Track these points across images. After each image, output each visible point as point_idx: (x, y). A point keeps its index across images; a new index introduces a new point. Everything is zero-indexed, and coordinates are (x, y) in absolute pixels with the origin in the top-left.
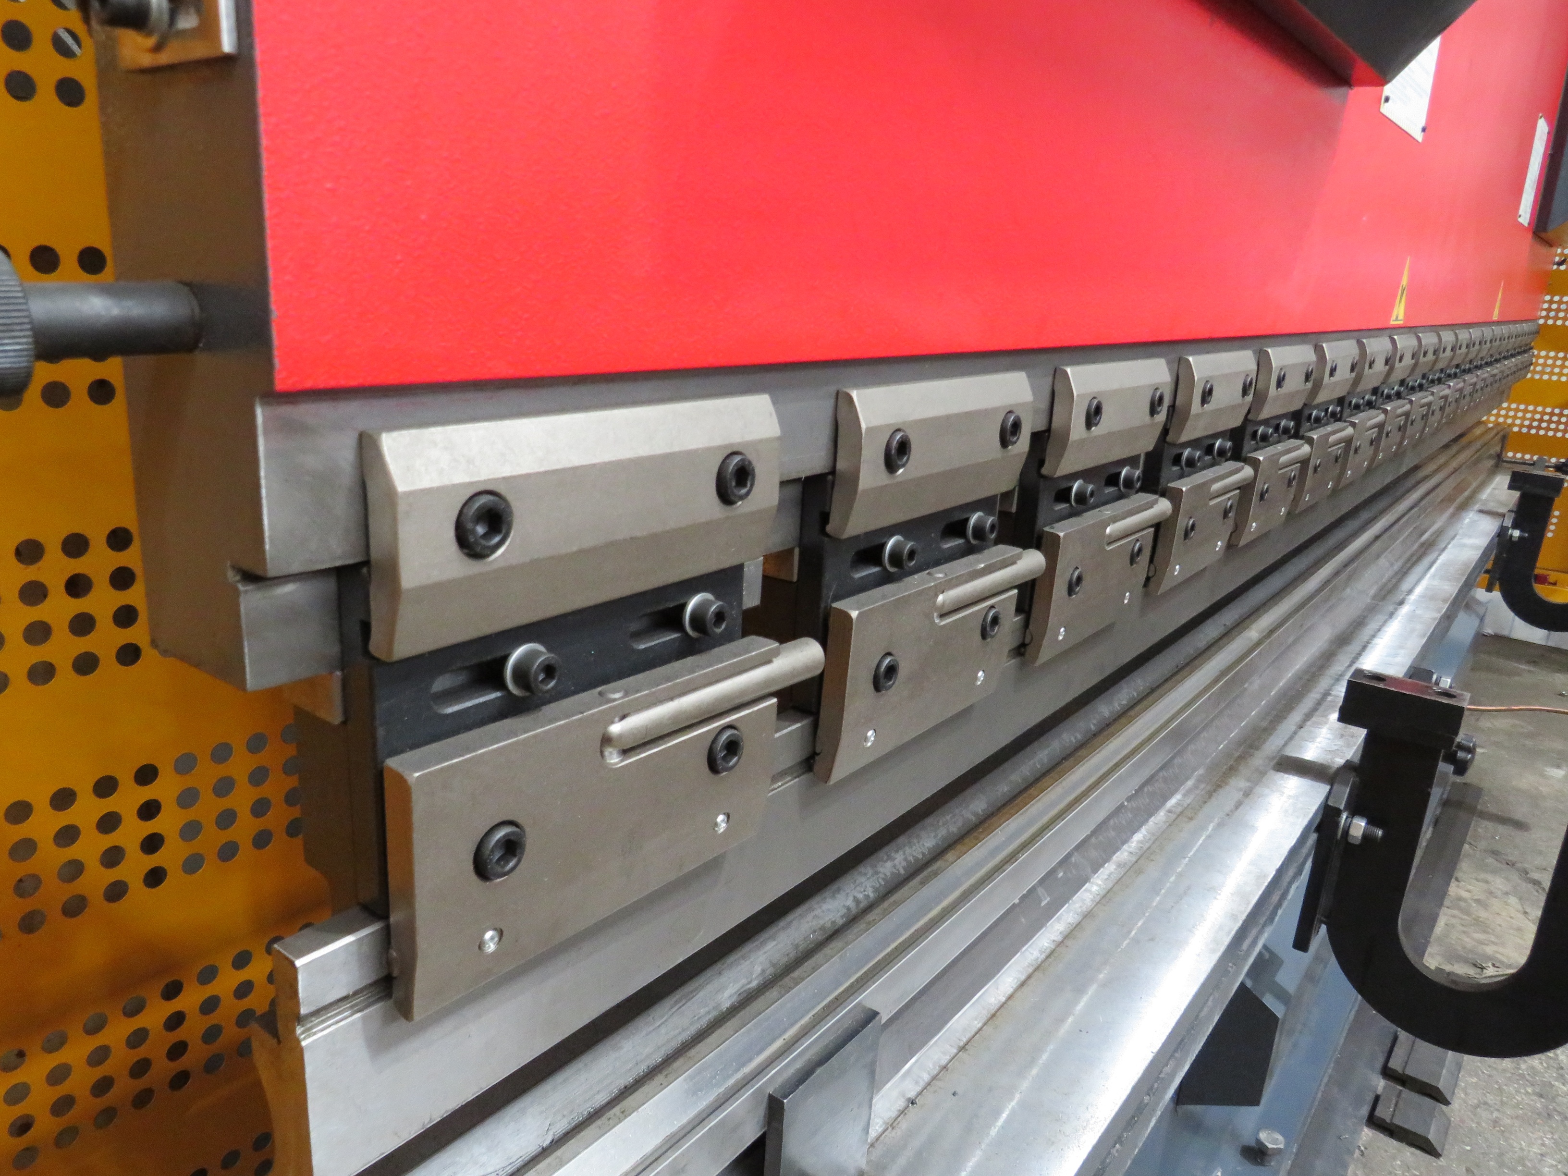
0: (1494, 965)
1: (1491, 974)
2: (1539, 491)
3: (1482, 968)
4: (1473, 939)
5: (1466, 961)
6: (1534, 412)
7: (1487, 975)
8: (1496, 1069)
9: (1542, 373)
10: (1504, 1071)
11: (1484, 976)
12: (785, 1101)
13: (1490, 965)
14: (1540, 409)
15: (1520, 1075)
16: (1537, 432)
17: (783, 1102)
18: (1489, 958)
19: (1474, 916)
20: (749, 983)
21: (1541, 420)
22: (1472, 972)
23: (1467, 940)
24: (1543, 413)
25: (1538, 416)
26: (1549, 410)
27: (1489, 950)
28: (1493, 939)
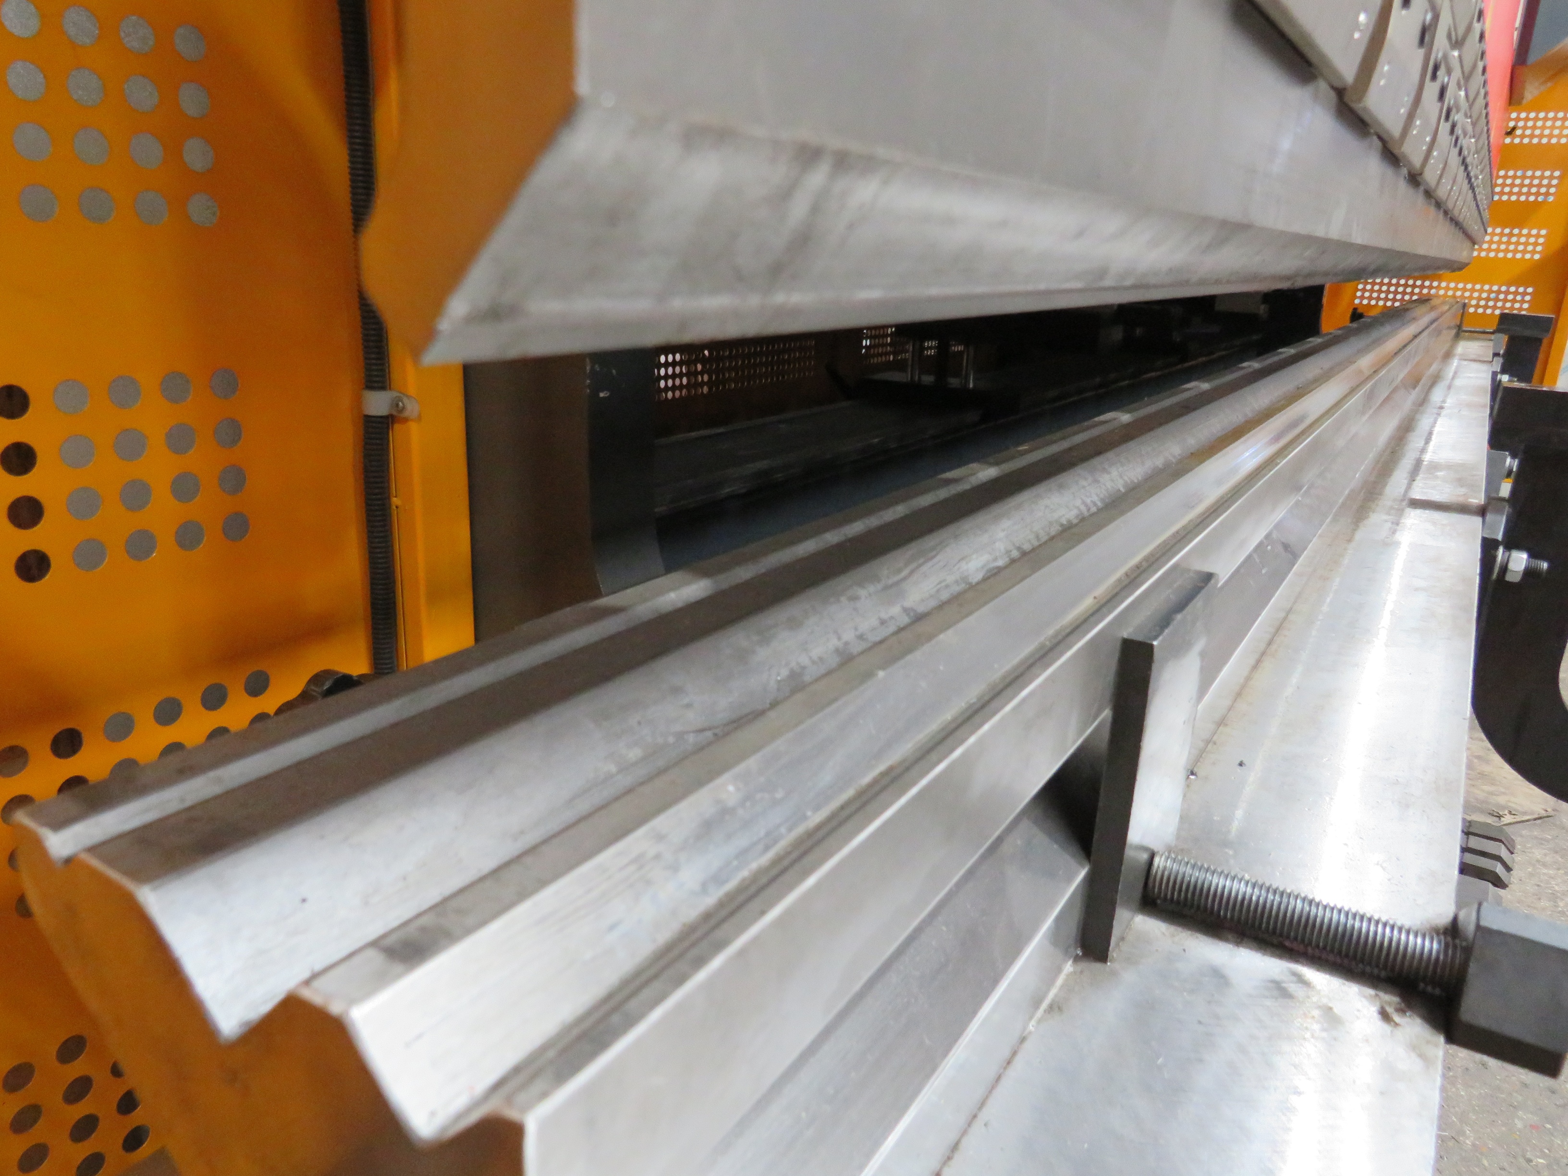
0: (1510, 813)
1: (1508, 822)
2: (1528, 333)
3: (1499, 817)
4: (1483, 791)
5: (1482, 811)
6: (1481, 291)
7: (1505, 823)
8: (1535, 908)
9: (1489, 250)
10: (1544, 909)
11: (1502, 824)
12: (1155, 643)
13: (1506, 812)
14: (1486, 287)
15: (1559, 912)
16: (1485, 311)
17: (1152, 646)
18: (1503, 808)
19: (1478, 771)
20: (995, 559)
21: (1488, 299)
22: (1490, 820)
23: (1477, 791)
24: (1490, 291)
25: (1484, 295)
26: (1495, 288)
27: (1502, 800)
28: (1503, 790)
